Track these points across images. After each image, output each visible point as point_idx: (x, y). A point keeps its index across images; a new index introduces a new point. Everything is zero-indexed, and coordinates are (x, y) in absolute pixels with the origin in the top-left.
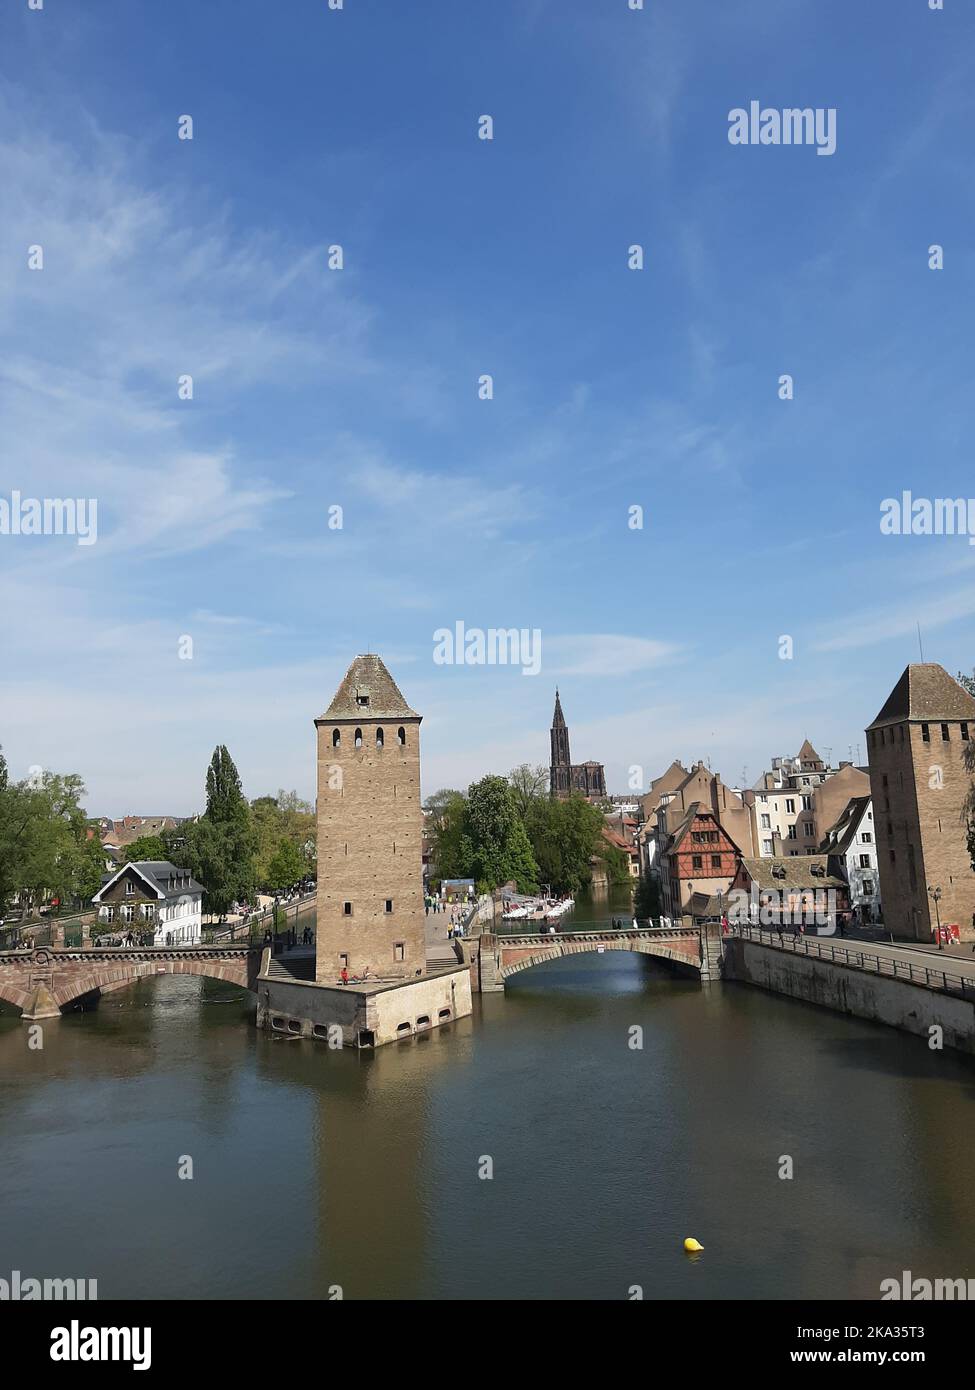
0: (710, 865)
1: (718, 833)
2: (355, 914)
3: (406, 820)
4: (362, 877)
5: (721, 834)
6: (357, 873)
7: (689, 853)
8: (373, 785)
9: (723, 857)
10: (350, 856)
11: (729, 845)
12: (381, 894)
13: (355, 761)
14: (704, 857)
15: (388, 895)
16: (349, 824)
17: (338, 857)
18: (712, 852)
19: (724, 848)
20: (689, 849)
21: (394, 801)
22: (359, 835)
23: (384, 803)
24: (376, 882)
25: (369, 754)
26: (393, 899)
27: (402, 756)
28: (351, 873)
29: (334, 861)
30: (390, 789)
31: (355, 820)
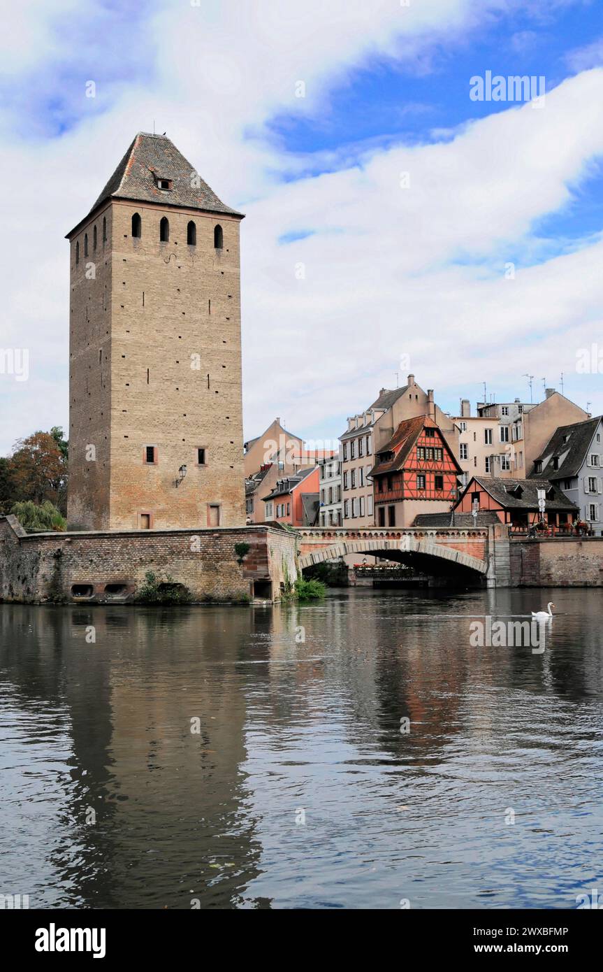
0: (433, 485)
1: (442, 449)
2: (159, 462)
3: (223, 347)
4: (169, 414)
5: (445, 452)
6: (162, 408)
7: (415, 470)
8: (183, 295)
9: (445, 478)
10: (154, 385)
11: (452, 465)
12: (193, 440)
13: (160, 260)
14: (427, 476)
15: (202, 443)
16: (151, 342)
17: (138, 384)
18: (436, 472)
19: (447, 469)
20: (414, 466)
21: (208, 322)
22: (164, 359)
23: (196, 321)
24: (186, 423)
25: (178, 254)
26: (207, 447)
27: (219, 263)
28: (154, 408)
29: (133, 389)
30: (203, 304)
31: (159, 338)
